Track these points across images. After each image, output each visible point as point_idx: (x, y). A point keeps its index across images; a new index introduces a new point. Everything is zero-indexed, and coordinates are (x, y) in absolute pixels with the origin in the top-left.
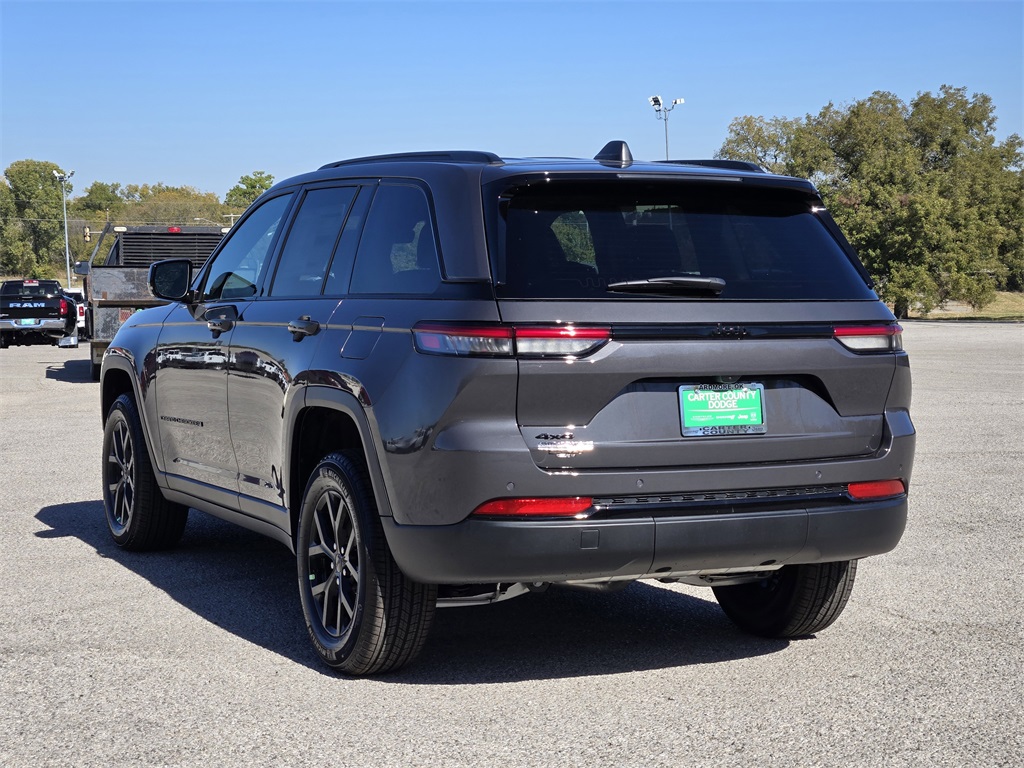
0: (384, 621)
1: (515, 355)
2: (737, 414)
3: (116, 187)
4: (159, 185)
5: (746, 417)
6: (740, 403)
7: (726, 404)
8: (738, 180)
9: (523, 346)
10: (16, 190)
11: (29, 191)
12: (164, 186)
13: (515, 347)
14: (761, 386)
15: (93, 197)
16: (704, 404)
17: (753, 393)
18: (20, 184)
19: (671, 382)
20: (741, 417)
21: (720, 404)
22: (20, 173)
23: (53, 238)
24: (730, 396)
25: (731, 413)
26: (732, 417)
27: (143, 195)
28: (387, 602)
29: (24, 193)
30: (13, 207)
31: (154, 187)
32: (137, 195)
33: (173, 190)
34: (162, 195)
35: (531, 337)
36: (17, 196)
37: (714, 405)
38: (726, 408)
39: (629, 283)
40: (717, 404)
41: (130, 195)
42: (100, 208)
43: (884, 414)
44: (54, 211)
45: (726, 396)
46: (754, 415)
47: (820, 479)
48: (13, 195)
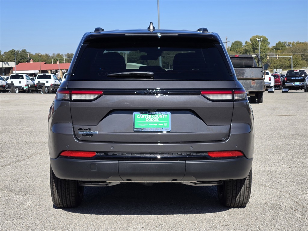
0: (56, 190)
1: (71, 100)
2: (158, 123)
3: (285, 43)
4: (298, 42)
5: (162, 125)
6: (160, 119)
7: (154, 120)
8: (177, 35)
9: (74, 97)
10: (253, 45)
11: (257, 45)
12: (299, 42)
13: (71, 97)
14: (170, 113)
15: (277, 46)
16: (144, 119)
17: (166, 116)
18: (254, 43)
19: (130, 111)
20: (160, 125)
21: (151, 119)
22: (254, 39)
23: (263, 59)
24: (156, 116)
25: (156, 123)
26: (156, 125)
27: (293, 45)
28: (56, 184)
29: (255, 45)
30: (252, 49)
31: (296, 42)
32: (291, 45)
33: (302, 43)
34: (298, 45)
35: (77, 94)
36: (253, 46)
37: (148, 120)
38: (154, 121)
39: (114, 74)
40: (150, 120)
41: (288, 45)
42: (279, 49)
43: (231, 125)
44: (264, 51)
45: (154, 116)
46: (165, 124)
47: (192, 149)
48: (252, 46)
